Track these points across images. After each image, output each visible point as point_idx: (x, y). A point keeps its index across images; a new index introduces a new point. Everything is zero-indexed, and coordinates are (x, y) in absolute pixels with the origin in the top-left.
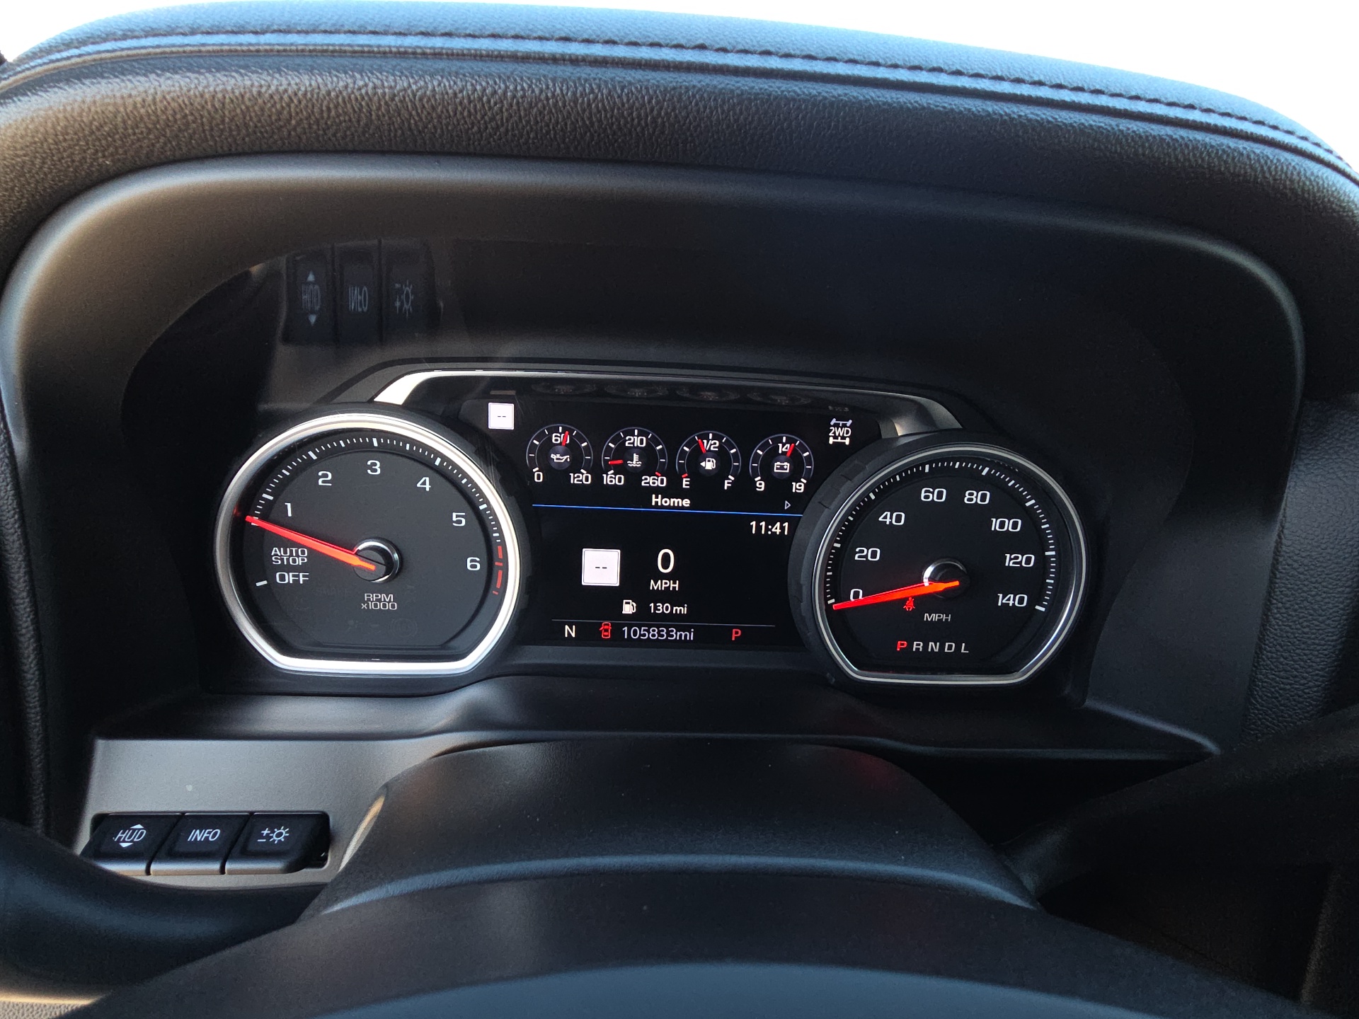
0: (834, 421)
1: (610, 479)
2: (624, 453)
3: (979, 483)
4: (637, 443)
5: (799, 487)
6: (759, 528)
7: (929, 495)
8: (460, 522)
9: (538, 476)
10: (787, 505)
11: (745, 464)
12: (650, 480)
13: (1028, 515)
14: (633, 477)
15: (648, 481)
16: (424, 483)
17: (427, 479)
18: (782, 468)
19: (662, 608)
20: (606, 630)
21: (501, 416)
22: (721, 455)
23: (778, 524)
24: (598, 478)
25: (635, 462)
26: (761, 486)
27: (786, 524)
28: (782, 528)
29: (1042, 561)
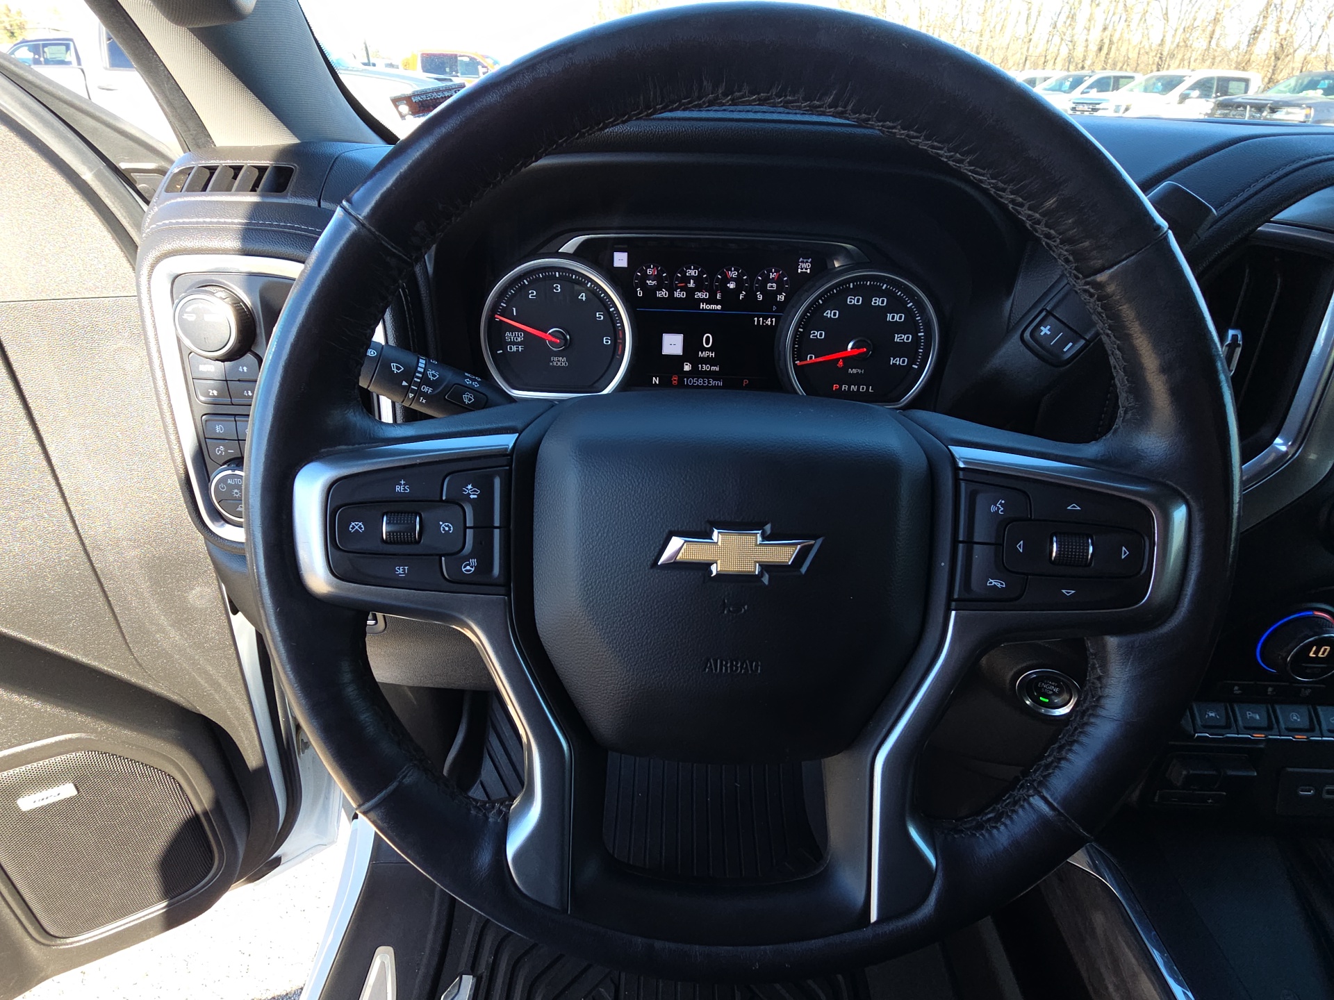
0: (801, 259)
1: (677, 294)
2: (686, 279)
3: (881, 293)
4: (693, 274)
5: (781, 298)
6: (759, 321)
7: (853, 301)
8: (600, 318)
9: (640, 293)
10: (774, 308)
11: (751, 286)
12: (700, 294)
13: (909, 312)
14: (690, 292)
15: (699, 295)
16: (582, 296)
17: (584, 294)
18: (772, 287)
19: (706, 368)
20: (675, 380)
21: (621, 260)
22: (738, 280)
23: (769, 319)
24: (671, 294)
25: (692, 284)
26: (760, 297)
27: (774, 319)
28: (772, 321)
29: (916, 339)
